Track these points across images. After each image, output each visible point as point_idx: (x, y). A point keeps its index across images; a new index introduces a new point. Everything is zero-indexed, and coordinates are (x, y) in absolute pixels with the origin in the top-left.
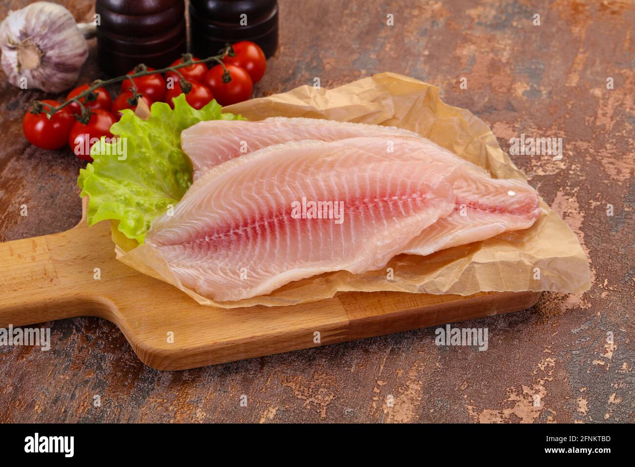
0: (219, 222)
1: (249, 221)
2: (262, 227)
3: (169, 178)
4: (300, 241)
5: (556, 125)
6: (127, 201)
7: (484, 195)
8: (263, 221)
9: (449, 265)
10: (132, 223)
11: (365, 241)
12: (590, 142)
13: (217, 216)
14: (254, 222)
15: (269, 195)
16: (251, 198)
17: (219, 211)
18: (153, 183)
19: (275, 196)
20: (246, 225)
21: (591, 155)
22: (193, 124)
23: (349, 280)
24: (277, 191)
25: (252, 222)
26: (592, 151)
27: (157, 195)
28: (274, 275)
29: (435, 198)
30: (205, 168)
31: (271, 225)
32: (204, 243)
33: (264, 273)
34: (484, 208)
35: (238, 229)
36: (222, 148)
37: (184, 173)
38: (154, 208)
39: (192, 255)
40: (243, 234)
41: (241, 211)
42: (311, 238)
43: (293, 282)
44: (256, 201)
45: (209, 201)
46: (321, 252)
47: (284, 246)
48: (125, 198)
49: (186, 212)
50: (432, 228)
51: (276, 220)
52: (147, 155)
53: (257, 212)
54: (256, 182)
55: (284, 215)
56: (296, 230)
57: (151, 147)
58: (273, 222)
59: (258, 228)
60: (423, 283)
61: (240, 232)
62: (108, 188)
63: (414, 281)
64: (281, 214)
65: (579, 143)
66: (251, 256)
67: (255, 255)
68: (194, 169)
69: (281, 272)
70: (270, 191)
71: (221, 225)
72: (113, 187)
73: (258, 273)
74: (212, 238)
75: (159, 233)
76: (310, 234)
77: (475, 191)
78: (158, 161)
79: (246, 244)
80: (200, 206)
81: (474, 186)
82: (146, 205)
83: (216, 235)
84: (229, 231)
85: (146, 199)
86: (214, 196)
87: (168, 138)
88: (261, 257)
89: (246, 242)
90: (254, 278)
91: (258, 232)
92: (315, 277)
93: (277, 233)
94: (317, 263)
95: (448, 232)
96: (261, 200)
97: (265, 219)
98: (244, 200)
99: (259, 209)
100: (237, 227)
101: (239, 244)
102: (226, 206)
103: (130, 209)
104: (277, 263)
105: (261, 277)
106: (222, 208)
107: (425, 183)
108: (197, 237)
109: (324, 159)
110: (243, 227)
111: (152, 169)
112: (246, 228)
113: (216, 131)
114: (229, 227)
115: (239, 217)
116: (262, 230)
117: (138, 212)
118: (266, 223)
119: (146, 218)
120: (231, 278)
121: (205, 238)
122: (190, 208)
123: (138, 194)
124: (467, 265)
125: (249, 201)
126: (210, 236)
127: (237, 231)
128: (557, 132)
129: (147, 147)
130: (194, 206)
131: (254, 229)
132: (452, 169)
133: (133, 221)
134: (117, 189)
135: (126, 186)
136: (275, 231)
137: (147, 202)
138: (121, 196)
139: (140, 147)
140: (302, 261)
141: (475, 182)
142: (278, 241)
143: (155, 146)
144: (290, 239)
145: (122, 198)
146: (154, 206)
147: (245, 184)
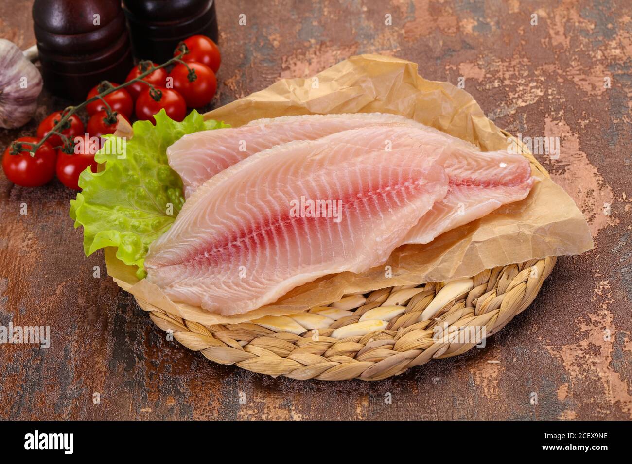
0: (216, 237)
1: (246, 232)
2: (260, 236)
3: (160, 196)
4: (299, 245)
5: (517, 54)
6: (122, 226)
7: (476, 171)
8: (260, 230)
9: (450, 249)
10: (129, 249)
11: (363, 237)
12: (555, 64)
13: (213, 231)
14: (251, 232)
15: (262, 203)
16: (245, 208)
17: (215, 225)
18: (145, 204)
19: (268, 203)
20: (243, 235)
21: (561, 76)
22: (177, 138)
23: (353, 279)
24: (270, 198)
25: (249, 232)
26: (560, 72)
27: (151, 215)
28: (278, 282)
29: (428, 183)
30: (195, 184)
31: (269, 233)
32: (204, 260)
33: (268, 282)
34: (477, 184)
35: (236, 241)
36: (209, 159)
37: (174, 189)
38: (150, 228)
39: (193, 273)
40: (241, 245)
41: (236, 222)
42: (310, 241)
43: (297, 287)
44: (250, 211)
45: (203, 217)
46: (322, 254)
47: (284, 253)
48: (120, 223)
49: (181, 231)
50: (429, 214)
51: (272, 228)
52: (135, 177)
53: (252, 221)
54: (247, 192)
55: (280, 221)
56: (295, 234)
57: (138, 169)
58: (270, 229)
59: (255, 238)
60: (427, 272)
61: (238, 243)
62: (101, 214)
63: (419, 271)
64: (277, 221)
65: (545, 67)
66: (253, 266)
67: (256, 265)
68: (185, 184)
69: (284, 279)
70: (263, 198)
71: (218, 239)
72: (107, 213)
73: (261, 283)
74: (211, 253)
75: (158, 255)
76: (308, 237)
77: (466, 167)
78: (147, 180)
79: (246, 255)
80: (195, 223)
81: (465, 162)
82: (142, 226)
83: (215, 250)
84: (227, 244)
85: (141, 220)
86: (208, 211)
87: (154, 155)
88: (263, 266)
89: (245, 252)
90: (259, 288)
91: (256, 241)
92: (319, 280)
93: (276, 240)
94: (319, 265)
95: (445, 215)
96: (255, 209)
97: (262, 228)
98: (239, 211)
99: (254, 218)
100: (235, 239)
101: (239, 256)
102: (221, 220)
103: (126, 233)
104: (279, 270)
105: (265, 286)
106: (217, 222)
107: (415, 169)
108: (196, 254)
109: (311, 158)
110: (240, 238)
111: (143, 190)
112: (243, 239)
113: (201, 143)
114: (227, 240)
115: (235, 228)
116: (260, 239)
117: (134, 235)
118: (263, 232)
119: (144, 240)
120: (236, 290)
121: (204, 254)
122: (185, 227)
123: (133, 216)
124: (468, 246)
125: (243, 212)
126: (209, 251)
127: (235, 243)
128: (521, 60)
129: (134, 169)
130: (189, 225)
131: (252, 239)
132: (441, 150)
133: (130, 246)
134: (111, 215)
135: (118, 210)
136: (273, 238)
137: (143, 223)
138: (115, 221)
139: (126, 170)
140: (303, 265)
141: (465, 158)
142: (277, 248)
143: (141, 166)
144: (289, 244)
145: (117, 222)
146: (150, 227)
147: (237, 195)
